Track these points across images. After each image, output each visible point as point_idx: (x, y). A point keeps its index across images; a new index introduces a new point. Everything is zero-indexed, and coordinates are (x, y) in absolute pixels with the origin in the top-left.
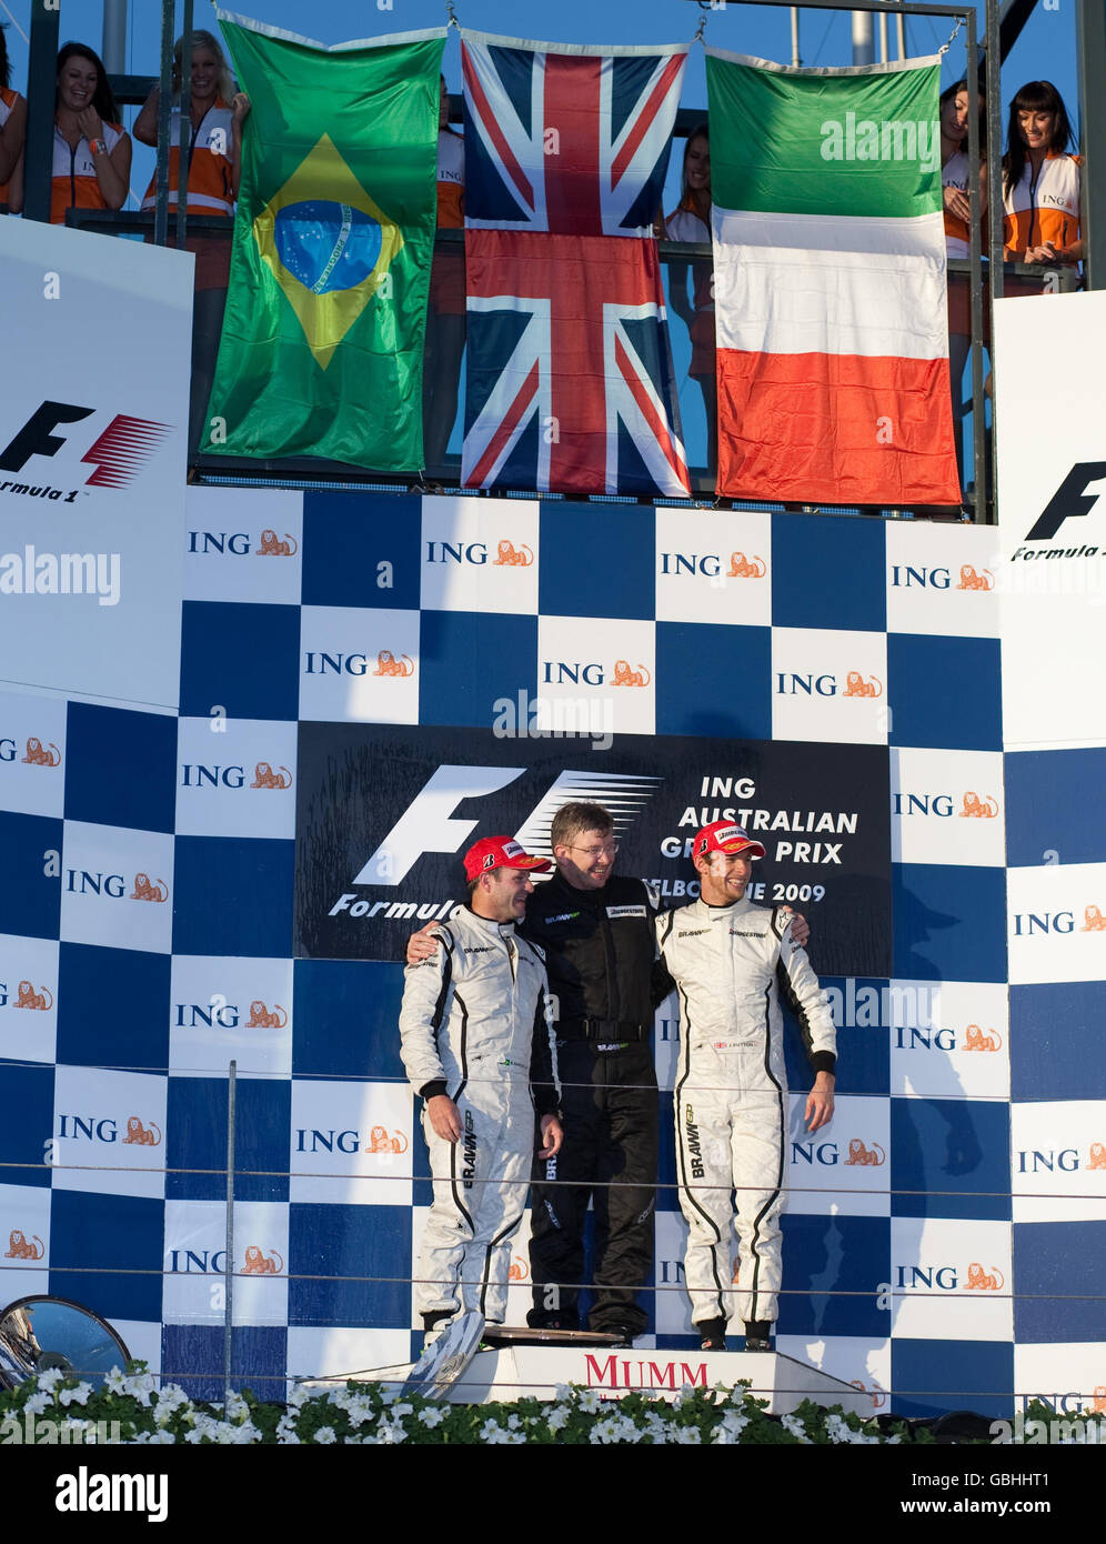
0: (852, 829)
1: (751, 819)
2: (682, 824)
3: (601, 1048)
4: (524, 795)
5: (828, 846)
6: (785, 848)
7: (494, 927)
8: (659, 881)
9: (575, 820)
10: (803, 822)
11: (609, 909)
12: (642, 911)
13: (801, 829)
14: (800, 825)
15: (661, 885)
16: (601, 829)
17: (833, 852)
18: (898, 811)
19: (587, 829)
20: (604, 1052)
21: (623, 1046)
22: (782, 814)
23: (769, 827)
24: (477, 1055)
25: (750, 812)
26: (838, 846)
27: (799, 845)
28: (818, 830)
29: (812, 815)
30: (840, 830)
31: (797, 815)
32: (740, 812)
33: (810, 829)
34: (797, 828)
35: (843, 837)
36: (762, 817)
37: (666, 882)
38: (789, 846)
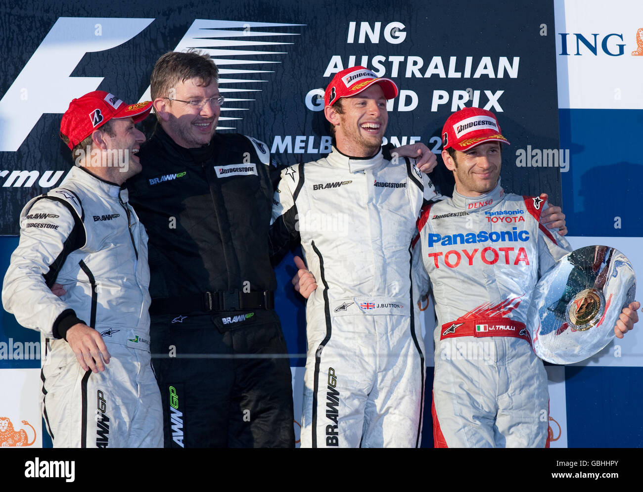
0: (514, 73)
1: (403, 66)
2: (327, 74)
3: (226, 320)
4: (153, 49)
5: (488, 93)
6: (441, 97)
7: (114, 190)
8: (304, 138)
9: (174, 69)
10: (460, 67)
11: (217, 169)
12: (252, 169)
13: (458, 75)
14: (456, 71)
15: (306, 142)
16: (202, 77)
17: (494, 100)
18: (565, 52)
19: (186, 77)
20: (229, 325)
21: (249, 316)
22: (437, 60)
23: (423, 75)
24: (107, 329)
25: (402, 58)
26: (499, 93)
27: (456, 93)
28: (477, 75)
29: (469, 60)
30: (501, 75)
31: (453, 60)
32: (391, 58)
33: (467, 75)
34: (453, 74)
35: (504, 83)
36: (415, 63)
37: (312, 139)
38: (445, 94)
